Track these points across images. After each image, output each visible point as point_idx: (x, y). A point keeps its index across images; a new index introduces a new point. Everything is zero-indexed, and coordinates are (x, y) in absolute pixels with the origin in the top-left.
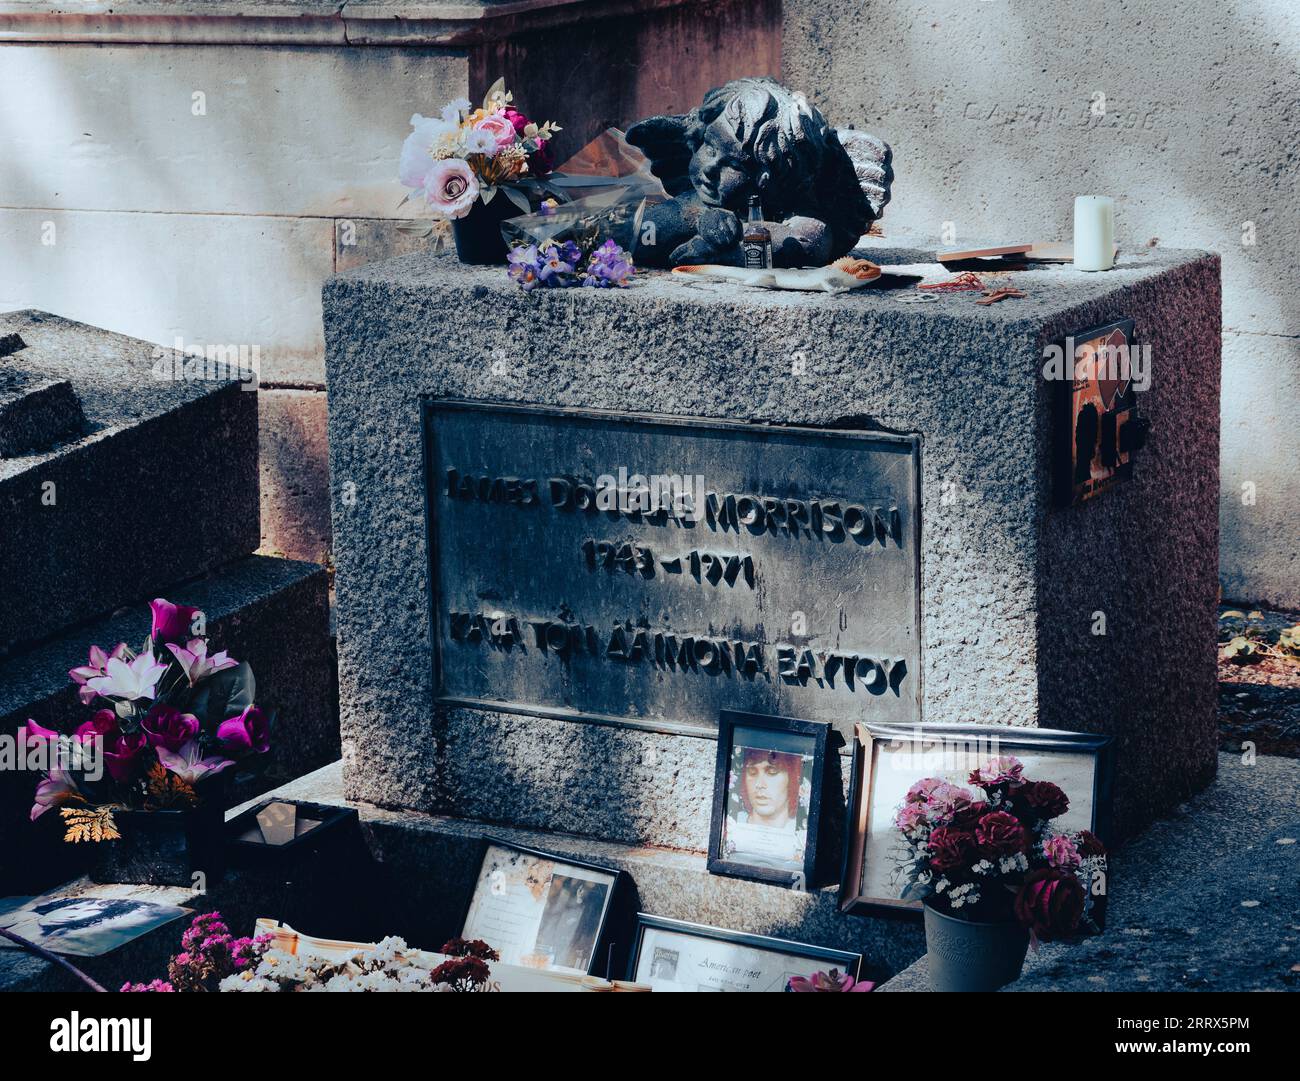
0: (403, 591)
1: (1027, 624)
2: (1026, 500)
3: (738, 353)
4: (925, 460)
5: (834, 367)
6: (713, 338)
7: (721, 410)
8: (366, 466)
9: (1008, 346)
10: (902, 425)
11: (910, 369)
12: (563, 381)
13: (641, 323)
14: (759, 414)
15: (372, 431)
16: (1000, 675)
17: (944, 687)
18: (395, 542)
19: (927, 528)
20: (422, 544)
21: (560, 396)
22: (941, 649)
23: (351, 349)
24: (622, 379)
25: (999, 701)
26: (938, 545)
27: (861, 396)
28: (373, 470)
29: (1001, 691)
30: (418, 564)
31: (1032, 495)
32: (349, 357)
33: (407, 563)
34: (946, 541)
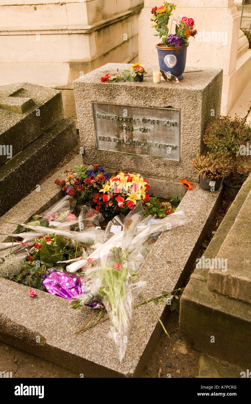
0: (90, 133)
1: (199, 141)
2: (199, 121)
3: (148, 95)
4: (181, 114)
5: (165, 98)
6: (143, 92)
7: (145, 105)
8: (83, 113)
9: (197, 94)
10: (178, 108)
11: (179, 98)
12: (116, 99)
13: (130, 89)
14: (151, 105)
15: (84, 107)
16: (194, 149)
17: (184, 150)
18: (89, 125)
19: (181, 125)
20: (93, 125)
21: (116, 102)
22: (184, 144)
23: (79, 94)
24: (127, 99)
25: (193, 153)
26: (183, 128)
27: (170, 102)
28: (84, 113)
29: (194, 151)
30: (93, 129)
31: (201, 120)
32: (78, 95)
33: (91, 128)
34: (185, 127)
